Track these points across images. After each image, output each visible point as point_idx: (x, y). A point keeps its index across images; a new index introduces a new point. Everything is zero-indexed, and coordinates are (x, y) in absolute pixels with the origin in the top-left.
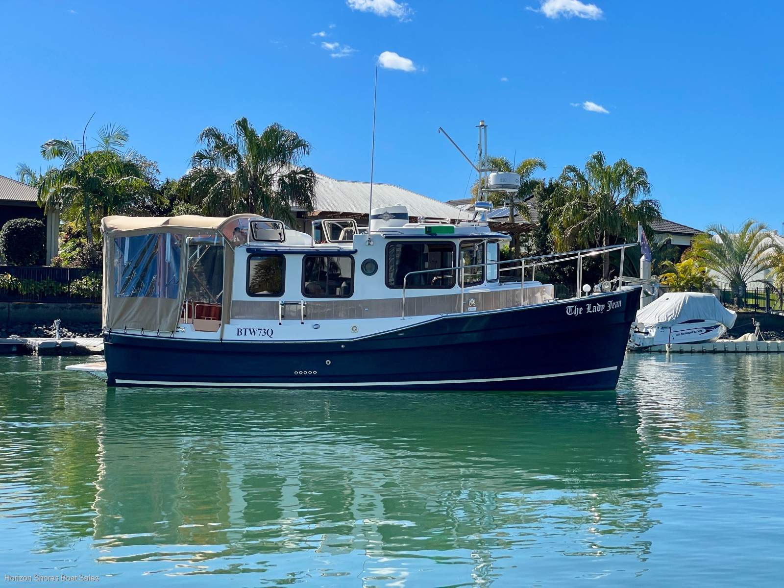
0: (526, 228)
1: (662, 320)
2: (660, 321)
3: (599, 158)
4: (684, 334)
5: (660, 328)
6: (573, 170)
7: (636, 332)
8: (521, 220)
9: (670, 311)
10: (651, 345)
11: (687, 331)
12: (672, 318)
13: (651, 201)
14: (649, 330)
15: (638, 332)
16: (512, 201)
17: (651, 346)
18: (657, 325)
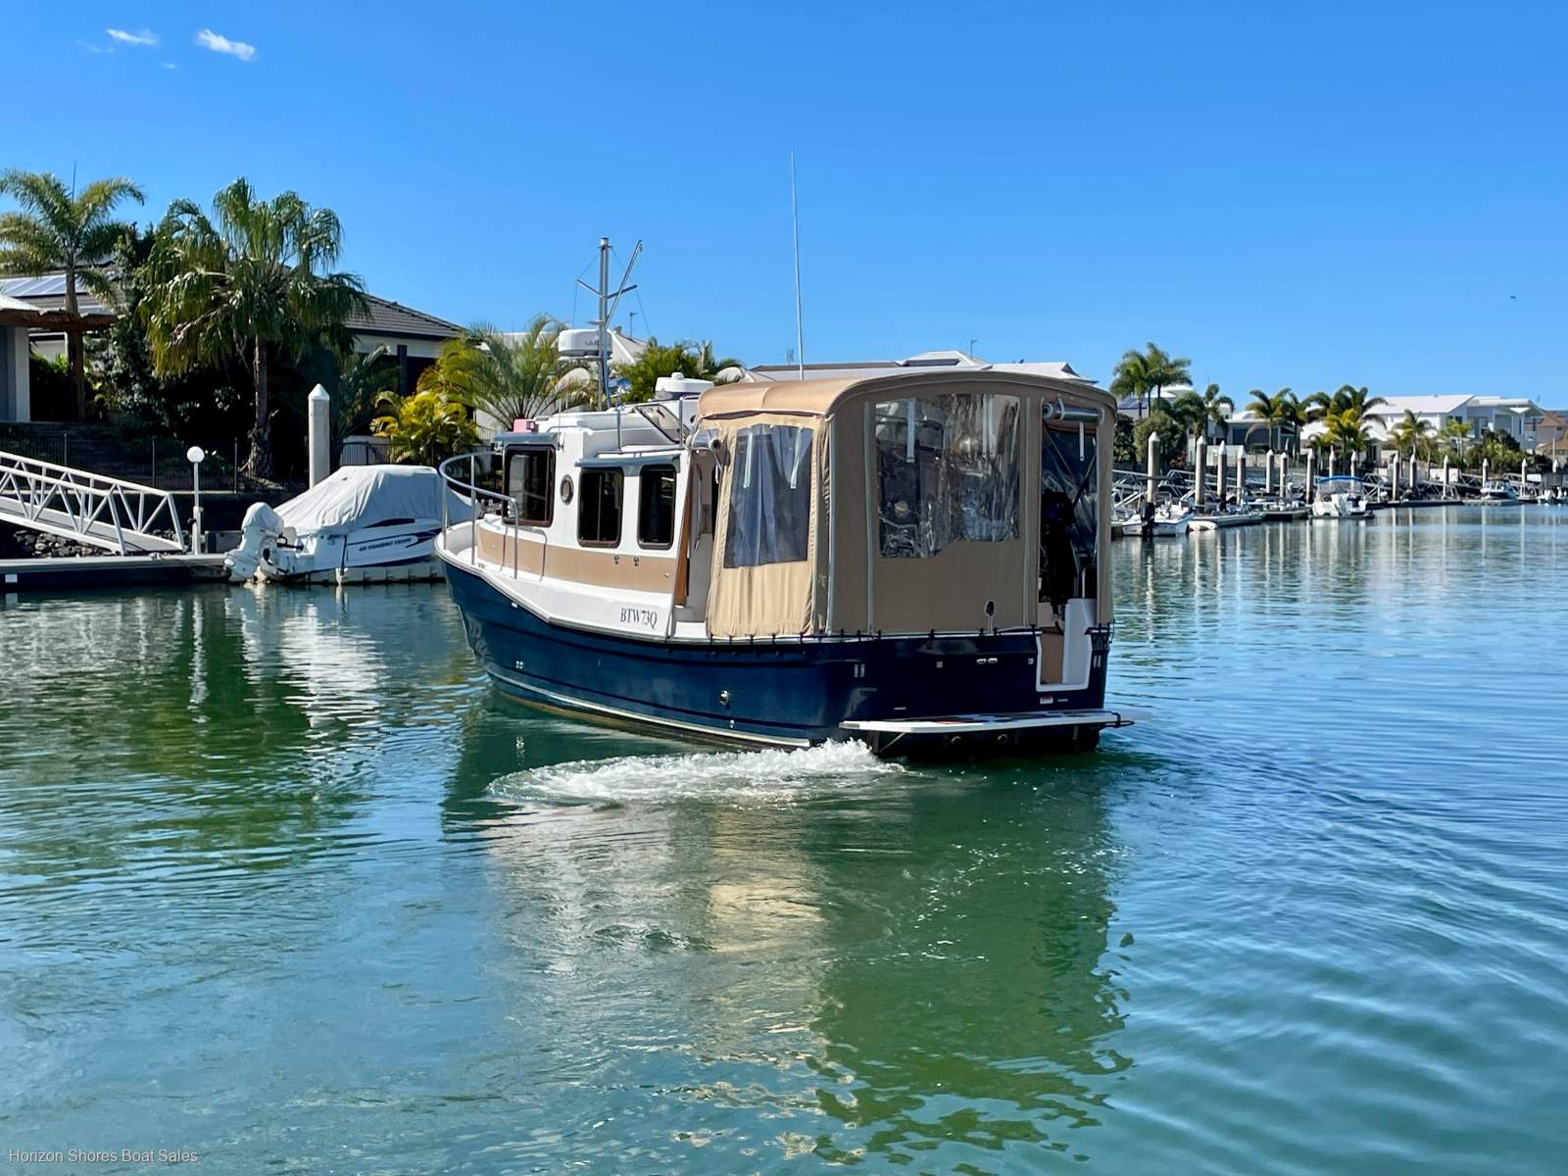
0: (99, 323)
1: (331, 522)
2: (326, 524)
3: (241, 191)
4: (374, 547)
5: (326, 537)
6: (191, 210)
7: (280, 545)
8: (94, 304)
9: (347, 503)
10: (309, 570)
11: (382, 542)
12: (349, 518)
13: (347, 277)
14: (304, 541)
15: (286, 545)
16: (70, 263)
17: (309, 573)
18: (320, 531)
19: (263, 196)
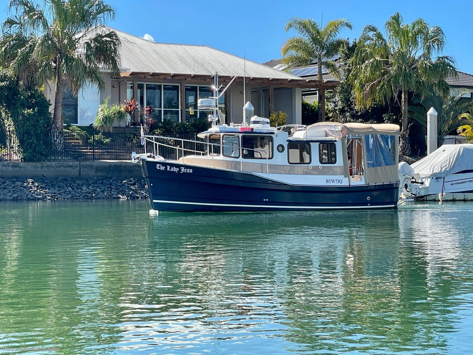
0: (332, 85)
1: (437, 171)
2: (434, 172)
3: (397, 19)
4: (458, 183)
5: (434, 178)
6: (373, 30)
7: (413, 182)
9: (444, 162)
10: (426, 194)
11: (462, 181)
12: (446, 169)
13: (447, 58)
14: (424, 180)
15: (415, 182)
16: (320, 60)
17: (426, 196)
18: (432, 175)
19: (406, 23)
